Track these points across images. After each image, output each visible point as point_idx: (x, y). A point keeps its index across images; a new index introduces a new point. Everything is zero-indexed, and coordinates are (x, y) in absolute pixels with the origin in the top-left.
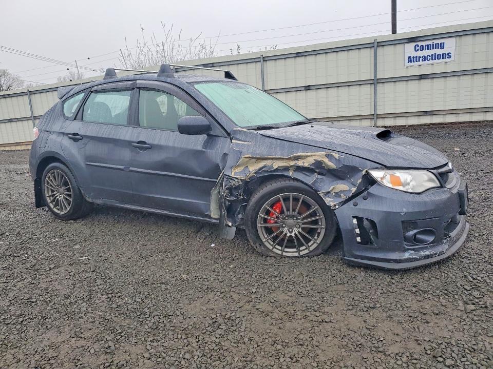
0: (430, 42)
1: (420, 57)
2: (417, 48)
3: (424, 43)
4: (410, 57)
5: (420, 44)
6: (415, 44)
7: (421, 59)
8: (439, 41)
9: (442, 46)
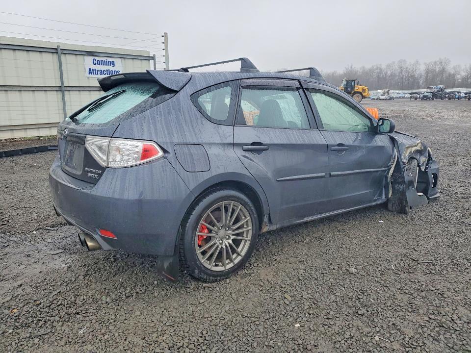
0: (104, 59)
1: (98, 71)
2: (95, 62)
3: (100, 59)
4: (90, 69)
5: (97, 58)
6: (93, 58)
7: (99, 72)
8: (111, 60)
9: (113, 64)
